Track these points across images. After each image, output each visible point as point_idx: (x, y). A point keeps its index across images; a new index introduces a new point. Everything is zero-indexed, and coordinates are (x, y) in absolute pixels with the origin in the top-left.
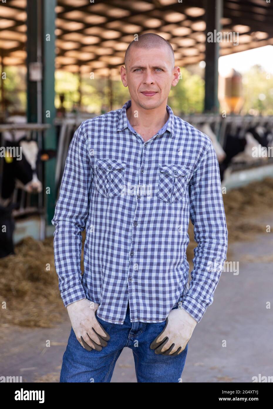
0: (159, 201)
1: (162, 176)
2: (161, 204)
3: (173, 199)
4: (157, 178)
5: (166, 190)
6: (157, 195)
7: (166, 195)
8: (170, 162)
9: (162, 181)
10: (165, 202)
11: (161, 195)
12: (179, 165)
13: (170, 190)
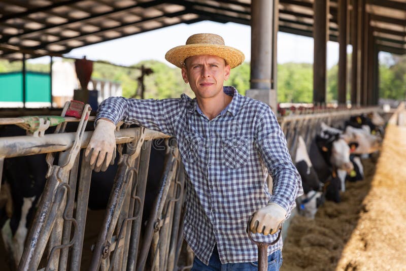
0: (226, 169)
1: (226, 148)
2: (229, 171)
3: (238, 165)
4: (222, 150)
5: (231, 160)
6: (224, 164)
7: (231, 163)
8: (231, 136)
9: (226, 152)
10: (231, 169)
11: (227, 164)
12: (238, 137)
13: (234, 159)
